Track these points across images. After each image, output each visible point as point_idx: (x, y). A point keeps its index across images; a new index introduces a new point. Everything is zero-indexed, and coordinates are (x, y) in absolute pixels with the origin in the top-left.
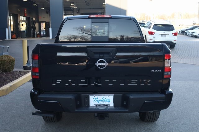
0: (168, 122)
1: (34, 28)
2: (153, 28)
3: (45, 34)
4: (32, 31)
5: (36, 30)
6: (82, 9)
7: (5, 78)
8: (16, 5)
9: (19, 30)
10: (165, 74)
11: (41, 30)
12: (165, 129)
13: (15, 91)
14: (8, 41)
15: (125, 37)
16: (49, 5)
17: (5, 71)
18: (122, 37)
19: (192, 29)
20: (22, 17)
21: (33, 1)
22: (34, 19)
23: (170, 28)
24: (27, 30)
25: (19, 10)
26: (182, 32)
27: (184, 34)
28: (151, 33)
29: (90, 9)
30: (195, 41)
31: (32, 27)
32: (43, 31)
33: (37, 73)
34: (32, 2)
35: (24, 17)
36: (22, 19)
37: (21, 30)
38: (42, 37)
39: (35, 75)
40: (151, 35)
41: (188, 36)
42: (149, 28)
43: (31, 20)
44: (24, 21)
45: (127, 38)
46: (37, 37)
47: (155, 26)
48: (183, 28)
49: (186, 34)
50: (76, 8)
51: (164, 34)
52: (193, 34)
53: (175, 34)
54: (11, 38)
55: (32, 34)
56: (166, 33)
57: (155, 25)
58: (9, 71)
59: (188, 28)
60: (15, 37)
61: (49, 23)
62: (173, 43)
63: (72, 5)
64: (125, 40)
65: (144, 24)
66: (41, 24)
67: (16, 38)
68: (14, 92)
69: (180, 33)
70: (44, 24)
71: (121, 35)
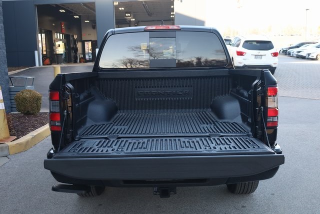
0: (272, 194)
1: (76, 50)
2: (244, 46)
3: (91, 57)
4: (73, 54)
5: (78, 53)
6: (142, 21)
7: (27, 124)
8: (50, 18)
9: (54, 53)
10: (268, 120)
11: (86, 52)
12: (268, 207)
13: (40, 144)
14: (37, 68)
15: (203, 60)
16: (95, 16)
17: (28, 114)
18: (199, 59)
19: (298, 47)
20: (58, 34)
21: (74, 12)
22: (76, 37)
23: (268, 45)
24: (65, 52)
25: (54, 25)
26: (284, 51)
27: (286, 54)
28: (240, 54)
29: (154, 21)
30: (302, 64)
31: (73, 48)
32: (89, 53)
33: (58, 122)
34: (72, 13)
35: (61, 35)
36: (59, 38)
37: (58, 53)
38: (87, 61)
39: (56, 126)
40: (240, 56)
41: (293, 56)
42: (238, 46)
43: (71, 39)
44: (61, 40)
45: (206, 61)
46: (80, 62)
47: (246, 44)
48: (285, 46)
49: (289, 54)
50: (134, 20)
51: (259, 54)
52: (299, 54)
53: (275, 55)
54: (43, 65)
55: (72, 58)
56: (262, 52)
57: (246, 42)
58: (33, 114)
59: (292, 46)
60: (49, 63)
61: (96, 41)
62: (272, 67)
63: (128, 16)
64: (203, 64)
65: (230, 40)
66: (86, 43)
67: (50, 65)
68: (38, 145)
69: (281, 52)
70: (90, 43)
71: (197, 57)
